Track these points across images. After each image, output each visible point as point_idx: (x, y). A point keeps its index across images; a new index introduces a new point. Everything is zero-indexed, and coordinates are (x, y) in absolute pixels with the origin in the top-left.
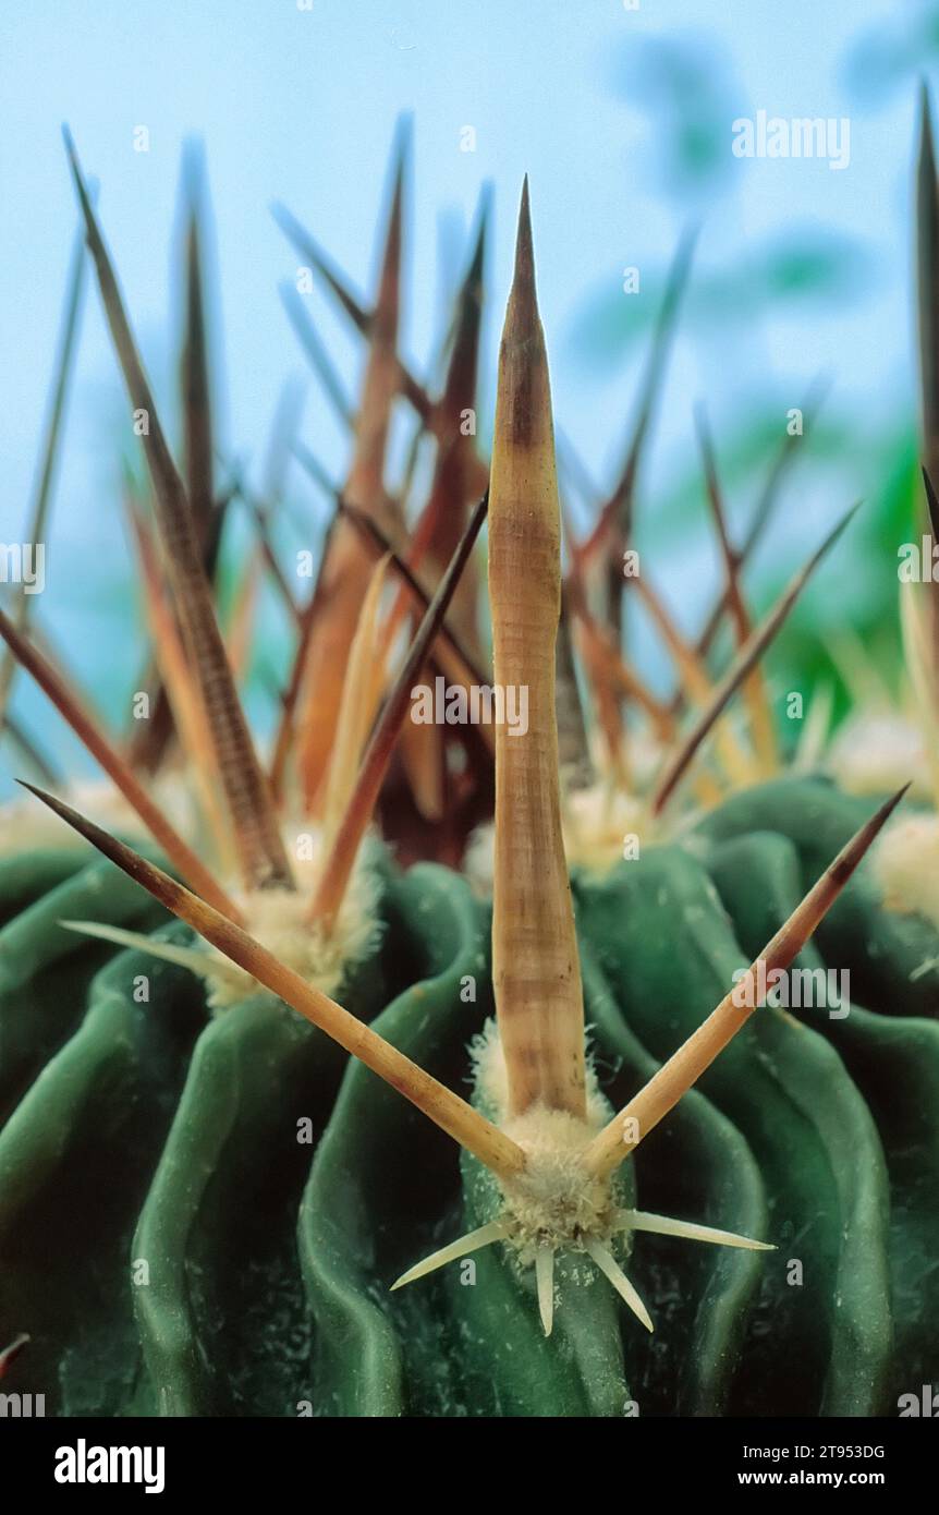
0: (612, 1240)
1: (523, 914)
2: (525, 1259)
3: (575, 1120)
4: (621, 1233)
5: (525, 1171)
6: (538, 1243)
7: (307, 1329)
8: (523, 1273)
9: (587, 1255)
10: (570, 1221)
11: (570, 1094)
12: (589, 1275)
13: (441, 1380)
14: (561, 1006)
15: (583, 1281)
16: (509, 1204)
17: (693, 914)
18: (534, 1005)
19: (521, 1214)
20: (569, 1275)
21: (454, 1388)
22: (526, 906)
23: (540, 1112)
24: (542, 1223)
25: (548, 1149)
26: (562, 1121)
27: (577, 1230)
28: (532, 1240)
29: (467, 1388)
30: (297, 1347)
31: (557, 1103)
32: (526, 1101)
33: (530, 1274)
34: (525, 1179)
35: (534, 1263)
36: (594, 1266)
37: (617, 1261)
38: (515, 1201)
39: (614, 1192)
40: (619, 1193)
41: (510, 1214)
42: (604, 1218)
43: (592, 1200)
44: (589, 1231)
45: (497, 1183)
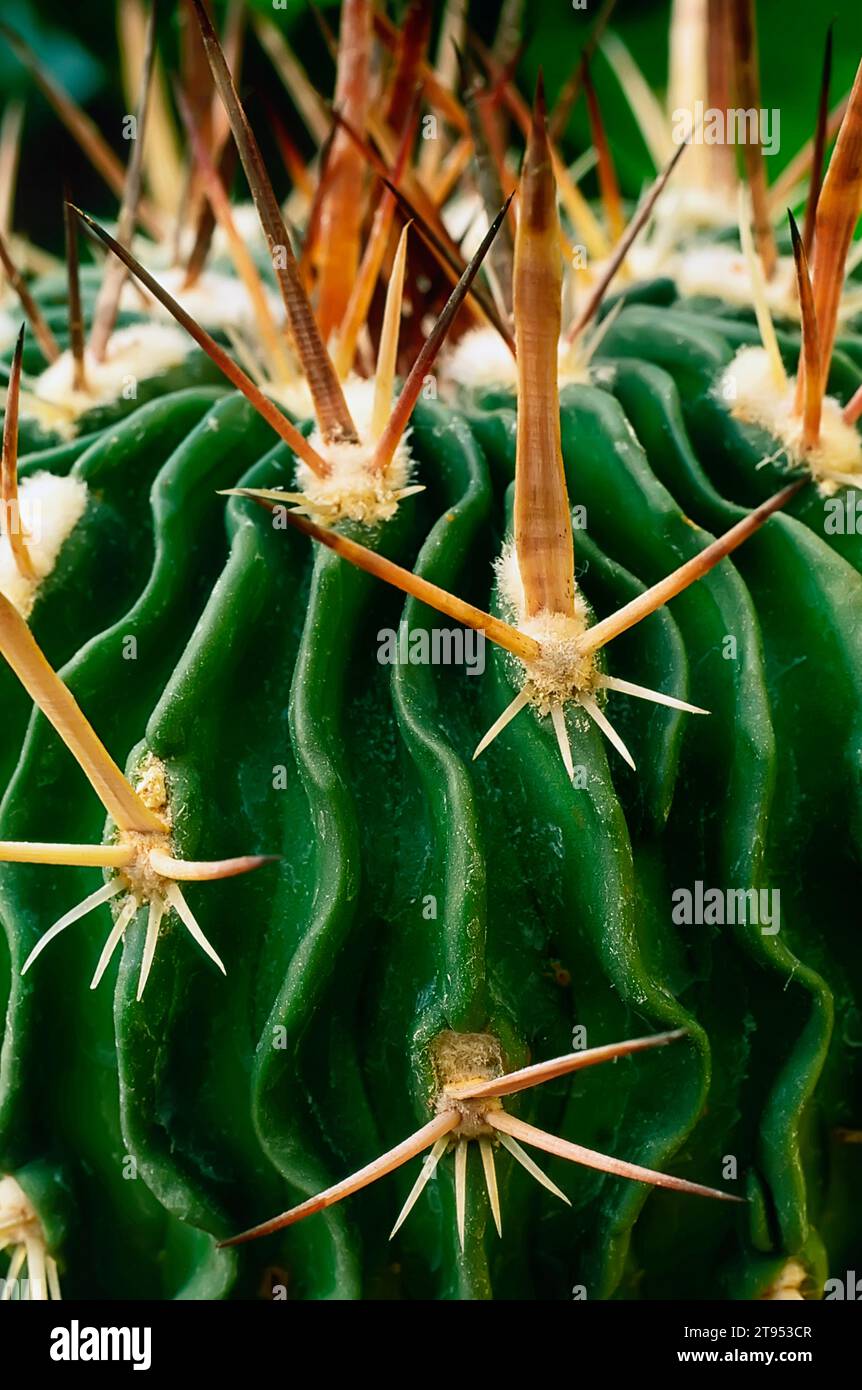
0: (597, 694)
1: (535, 500)
2: (543, 712)
3: (569, 619)
4: (602, 690)
5: (540, 657)
6: (551, 702)
7: (392, 738)
8: (542, 721)
9: (582, 708)
10: (570, 685)
11: (565, 602)
12: (587, 723)
13: (484, 773)
14: (560, 551)
15: (583, 728)
16: (530, 675)
17: (621, 447)
18: (542, 552)
19: (539, 682)
20: (574, 723)
21: (492, 778)
22: (537, 495)
23: (546, 615)
24: (552, 688)
25: (554, 640)
26: (561, 620)
27: (574, 690)
28: (547, 699)
29: (501, 778)
30: (387, 752)
31: (557, 609)
32: (536, 609)
33: (548, 721)
34: (541, 662)
35: (550, 713)
36: (587, 715)
37: (600, 707)
38: (534, 674)
39: (595, 662)
40: (598, 662)
41: (531, 682)
42: (591, 682)
43: (582, 671)
44: (582, 691)
45: (522, 663)
